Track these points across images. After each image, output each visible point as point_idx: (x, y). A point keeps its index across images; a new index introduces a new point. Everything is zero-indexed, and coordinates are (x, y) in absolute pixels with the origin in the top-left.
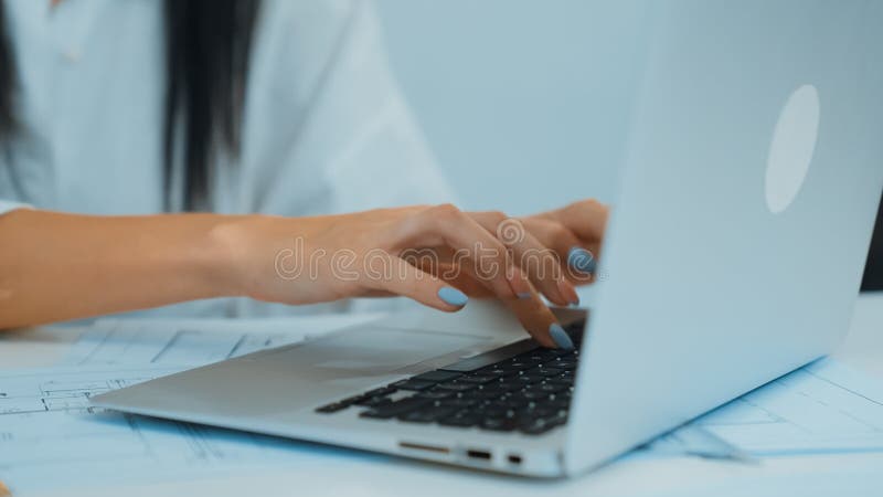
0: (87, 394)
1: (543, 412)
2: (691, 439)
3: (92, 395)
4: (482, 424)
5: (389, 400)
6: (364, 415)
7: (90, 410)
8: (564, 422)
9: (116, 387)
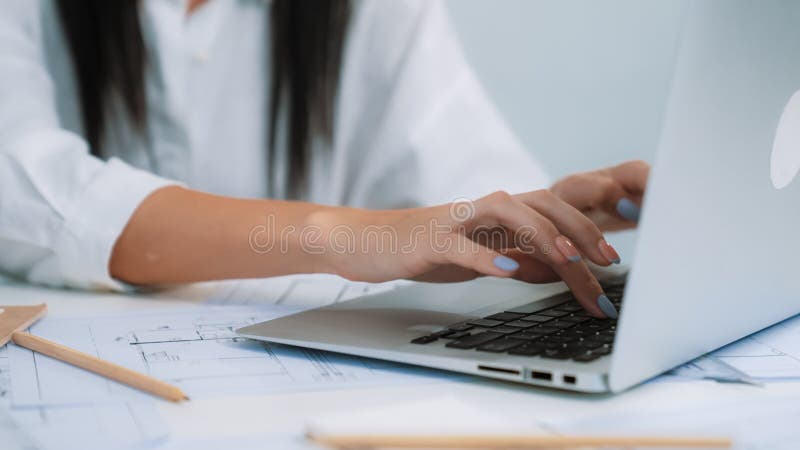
0: (231, 328)
1: (590, 345)
2: (709, 367)
3: (234, 329)
4: (543, 354)
5: (469, 334)
6: (448, 346)
7: (235, 340)
8: (609, 352)
9: (252, 323)
